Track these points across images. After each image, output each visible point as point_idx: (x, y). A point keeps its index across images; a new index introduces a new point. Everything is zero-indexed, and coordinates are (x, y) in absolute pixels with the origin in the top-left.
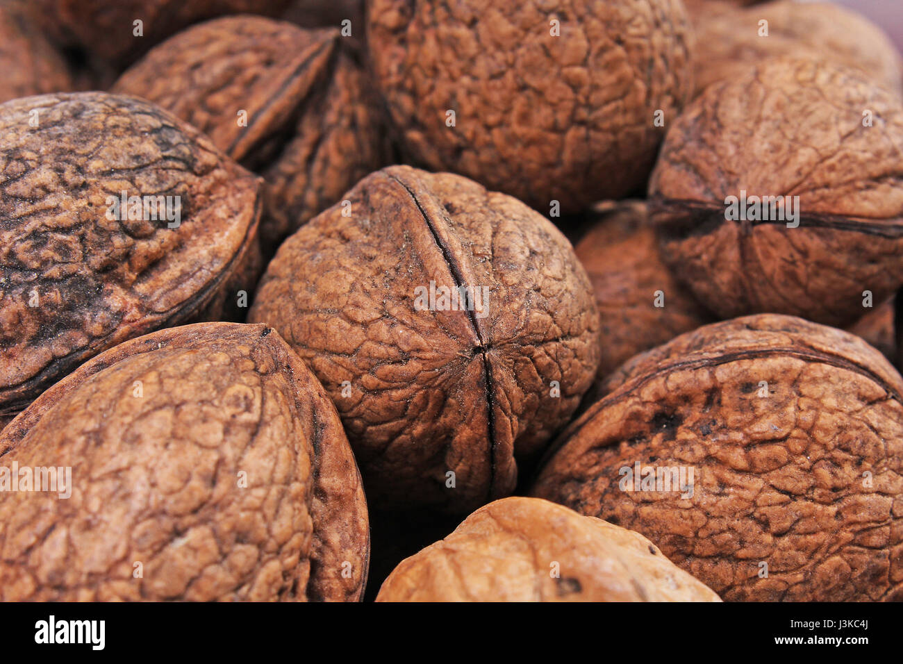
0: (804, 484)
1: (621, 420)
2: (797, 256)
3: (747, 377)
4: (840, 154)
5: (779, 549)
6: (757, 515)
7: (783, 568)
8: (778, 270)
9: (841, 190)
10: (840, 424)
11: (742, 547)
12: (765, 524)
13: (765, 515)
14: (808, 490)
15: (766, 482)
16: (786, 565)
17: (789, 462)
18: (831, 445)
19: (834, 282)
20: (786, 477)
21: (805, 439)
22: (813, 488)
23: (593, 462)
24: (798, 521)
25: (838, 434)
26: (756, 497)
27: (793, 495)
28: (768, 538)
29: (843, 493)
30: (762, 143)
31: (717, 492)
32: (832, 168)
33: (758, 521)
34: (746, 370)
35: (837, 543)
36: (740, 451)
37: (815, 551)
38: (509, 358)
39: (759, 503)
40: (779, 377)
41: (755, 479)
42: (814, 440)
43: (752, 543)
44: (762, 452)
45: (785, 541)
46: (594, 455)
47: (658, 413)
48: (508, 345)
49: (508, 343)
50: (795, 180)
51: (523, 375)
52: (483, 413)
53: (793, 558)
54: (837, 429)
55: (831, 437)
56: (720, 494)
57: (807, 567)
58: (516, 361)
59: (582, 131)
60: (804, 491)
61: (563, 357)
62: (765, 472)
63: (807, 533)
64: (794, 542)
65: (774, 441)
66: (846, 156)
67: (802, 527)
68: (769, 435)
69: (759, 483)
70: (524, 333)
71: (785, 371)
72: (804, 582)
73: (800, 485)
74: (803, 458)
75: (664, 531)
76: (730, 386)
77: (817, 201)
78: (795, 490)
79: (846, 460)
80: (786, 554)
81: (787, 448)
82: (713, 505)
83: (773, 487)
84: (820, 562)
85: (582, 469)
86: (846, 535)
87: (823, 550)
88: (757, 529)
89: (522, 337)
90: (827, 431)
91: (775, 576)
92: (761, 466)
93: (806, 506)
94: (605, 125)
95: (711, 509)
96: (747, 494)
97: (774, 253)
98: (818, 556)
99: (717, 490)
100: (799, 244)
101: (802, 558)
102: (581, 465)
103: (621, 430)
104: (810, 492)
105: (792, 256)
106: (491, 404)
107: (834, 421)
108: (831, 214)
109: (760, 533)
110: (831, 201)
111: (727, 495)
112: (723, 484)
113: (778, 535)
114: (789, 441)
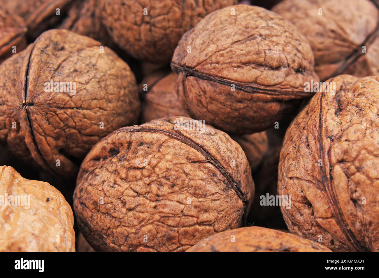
0: (144, 190)
1: (100, 149)
2: (202, 93)
3: (142, 139)
4: (228, 49)
5: (127, 216)
6: (122, 199)
7: (127, 225)
8: (194, 98)
9: (224, 66)
10: (168, 167)
11: (114, 212)
12: (124, 204)
13: (125, 199)
14: (146, 193)
15: (130, 186)
16: (129, 223)
17: (141, 179)
18: (161, 176)
19: (220, 108)
20: (138, 185)
21: (151, 170)
22: (148, 192)
23: (91, 165)
24: (138, 205)
25: (166, 171)
26: (124, 191)
27: (138, 194)
28: (124, 210)
29: (161, 198)
30: (200, 40)
31: (111, 185)
32: (222, 55)
33: (122, 202)
34: (143, 136)
35: (152, 219)
36: (125, 170)
37: (142, 221)
38: (43, 111)
39: (124, 194)
40: (154, 142)
41: (126, 183)
42: (155, 172)
43: (118, 211)
44: (132, 173)
45: (130, 213)
46: (92, 162)
47: (112, 149)
48: (42, 106)
49: (42, 105)
50: (204, 58)
51: (51, 120)
52: (29, 132)
53: (132, 221)
54: (166, 169)
55: (162, 172)
56: (112, 187)
57: (137, 227)
58: (47, 113)
59: (148, 27)
60: (144, 193)
61: (75, 116)
62: (131, 181)
63: (140, 212)
64: (134, 214)
65: (138, 168)
66: (231, 51)
67: (139, 209)
68: (136, 166)
69: (126, 185)
70: (51, 102)
71: (158, 140)
72: (136, 233)
73: (142, 190)
74: (147, 179)
75: (92, 198)
76: (135, 142)
77: (212, 69)
78: (139, 192)
79: (166, 184)
80: (130, 219)
81: (142, 173)
82: (108, 191)
83: (131, 188)
84: (143, 226)
85: (88, 167)
86: (157, 217)
87: (146, 221)
88: (121, 205)
89: (49, 104)
90: (160, 169)
91: (124, 228)
92: (130, 178)
93: (143, 200)
94: (159, 25)
95: (107, 192)
96: (121, 189)
97: (193, 90)
98: (143, 223)
99: (112, 185)
100: (202, 87)
101: (136, 222)
102: (87, 166)
103: (99, 153)
104: (147, 194)
105: (199, 92)
106: (32, 129)
107: (165, 165)
108: (217, 76)
109: (122, 207)
110: (218, 70)
111: (114, 188)
112: (115, 183)
113: (129, 210)
114: (144, 170)
